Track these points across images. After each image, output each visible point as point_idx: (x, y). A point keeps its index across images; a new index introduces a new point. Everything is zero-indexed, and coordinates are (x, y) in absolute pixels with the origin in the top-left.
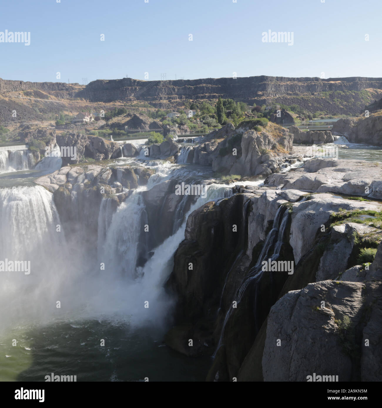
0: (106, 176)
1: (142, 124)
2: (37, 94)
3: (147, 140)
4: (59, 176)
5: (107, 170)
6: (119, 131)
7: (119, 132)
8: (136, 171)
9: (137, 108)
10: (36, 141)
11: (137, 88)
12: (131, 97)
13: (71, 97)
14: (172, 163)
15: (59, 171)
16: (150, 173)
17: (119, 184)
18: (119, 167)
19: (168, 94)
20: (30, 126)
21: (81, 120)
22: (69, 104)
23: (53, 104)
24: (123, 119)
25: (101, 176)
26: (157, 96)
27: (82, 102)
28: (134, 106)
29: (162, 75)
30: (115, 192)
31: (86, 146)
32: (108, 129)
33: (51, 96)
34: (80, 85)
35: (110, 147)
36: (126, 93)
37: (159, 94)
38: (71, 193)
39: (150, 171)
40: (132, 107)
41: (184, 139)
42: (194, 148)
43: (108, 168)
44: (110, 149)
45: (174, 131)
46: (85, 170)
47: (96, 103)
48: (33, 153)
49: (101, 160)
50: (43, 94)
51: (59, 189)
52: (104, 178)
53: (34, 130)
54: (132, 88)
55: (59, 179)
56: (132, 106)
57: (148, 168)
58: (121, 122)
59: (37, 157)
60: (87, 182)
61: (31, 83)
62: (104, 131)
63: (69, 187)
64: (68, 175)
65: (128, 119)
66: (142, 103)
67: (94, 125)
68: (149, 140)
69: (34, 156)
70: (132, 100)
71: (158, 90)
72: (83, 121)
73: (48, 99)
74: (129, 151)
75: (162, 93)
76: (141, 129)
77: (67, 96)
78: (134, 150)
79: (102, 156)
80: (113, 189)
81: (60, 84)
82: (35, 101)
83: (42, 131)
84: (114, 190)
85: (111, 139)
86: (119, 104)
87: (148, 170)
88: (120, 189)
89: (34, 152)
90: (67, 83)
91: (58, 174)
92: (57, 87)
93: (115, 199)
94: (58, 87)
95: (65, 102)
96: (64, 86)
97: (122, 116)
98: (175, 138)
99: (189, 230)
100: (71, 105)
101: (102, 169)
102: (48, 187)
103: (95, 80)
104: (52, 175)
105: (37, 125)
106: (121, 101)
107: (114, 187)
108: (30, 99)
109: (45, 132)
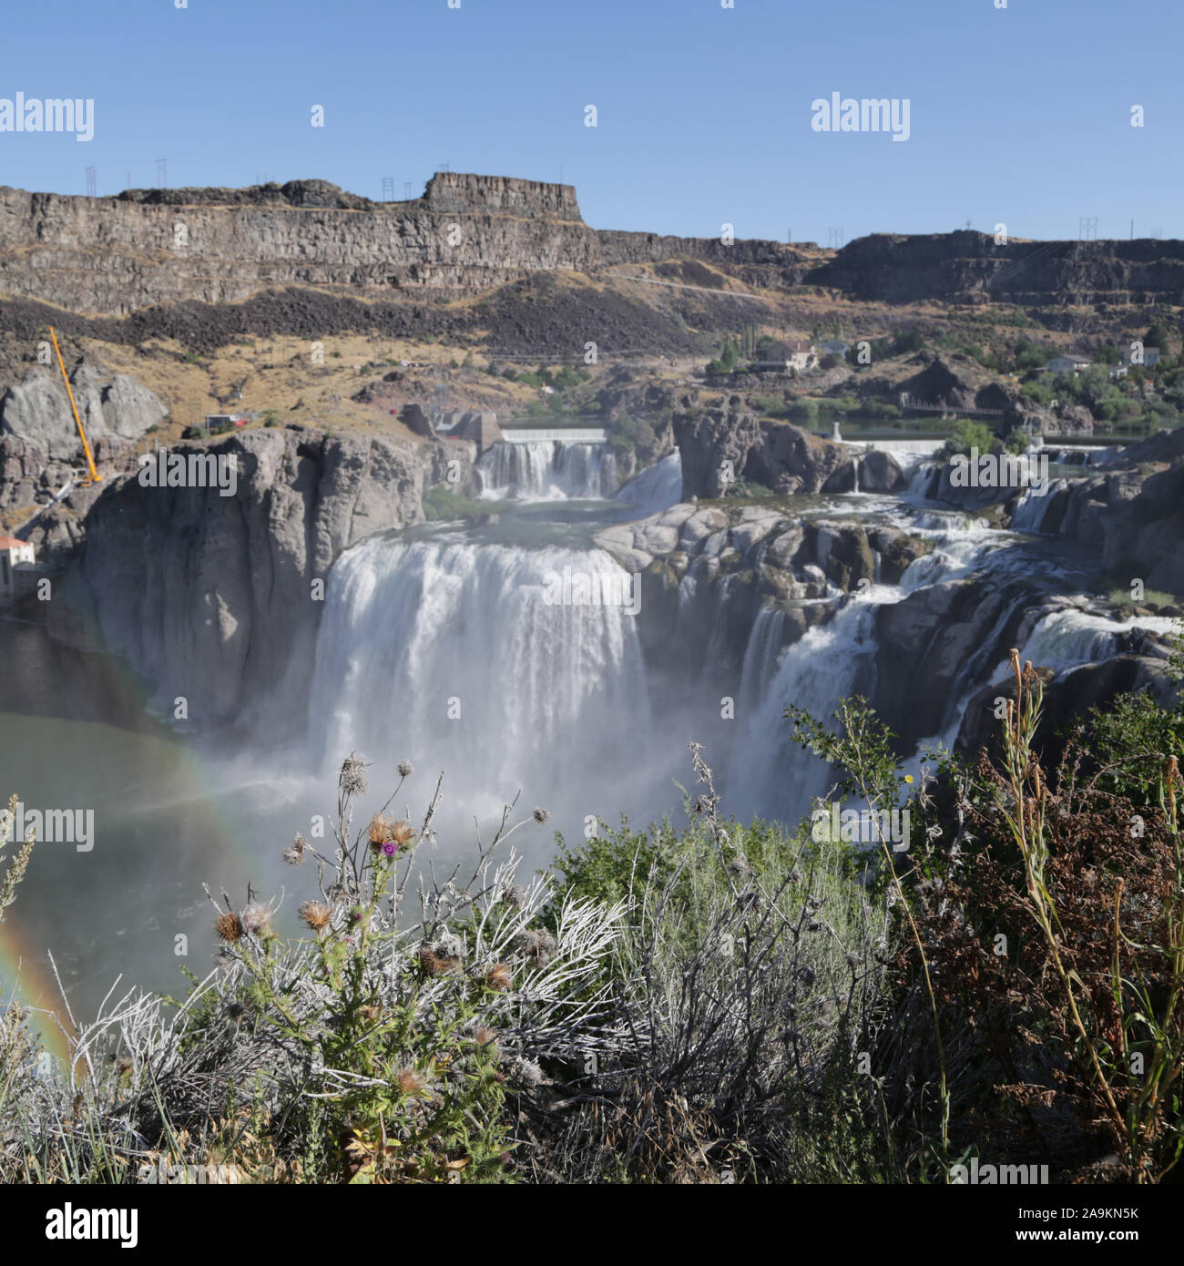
0: (785, 544)
1: (954, 389)
2: (693, 273)
3: (940, 444)
4: (659, 529)
5: (792, 527)
6: (879, 405)
7: (880, 409)
8: (875, 541)
9: (987, 326)
10: (631, 422)
11: (997, 264)
12: (973, 292)
13: (791, 285)
14: (992, 526)
15: (665, 514)
16: (914, 551)
17: (816, 571)
18: (825, 522)
19: (1096, 286)
20: (631, 374)
21: (780, 363)
22: (781, 305)
23: (734, 302)
24: (900, 370)
25: (771, 543)
26: (1061, 289)
27: (820, 300)
28: (981, 319)
29: (1085, 223)
30: (802, 595)
31: (752, 449)
32: (849, 398)
33: (732, 280)
34: (819, 250)
35: (823, 457)
36: (959, 276)
37: (1065, 285)
38: (680, 581)
39: (916, 546)
40: (972, 324)
41: (1058, 451)
42: (1070, 486)
43: (796, 521)
44: (821, 464)
45: (1036, 423)
46: (731, 519)
47: (861, 304)
48: (618, 455)
49: (791, 493)
50: (708, 271)
51: (651, 565)
52: (778, 550)
53: (637, 387)
54: (979, 264)
55: (657, 537)
56: (974, 320)
57: (916, 536)
58: (891, 379)
59: (627, 465)
60: (729, 557)
61: (680, 240)
62: (838, 402)
63: (680, 565)
64: (683, 530)
65: (917, 370)
66: (1007, 312)
67: (813, 382)
68: (947, 445)
69: (619, 461)
70: (976, 300)
71: (1064, 273)
72: (783, 368)
73: (721, 288)
74: (878, 473)
75: (1076, 282)
76: (948, 404)
77: (777, 280)
78: (894, 474)
79: (795, 483)
80: (797, 585)
81: (760, 244)
82: (684, 292)
83: (659, 390)
84: (800, 588)
85: (833, 432)
86: (934, 311)
87: (912, 540)
88: (819, 587)
89: (619, 451)
90: (783, 240)
91: (658, 524)
92: (751, 254)
93: (795, 617)
94: (755, 252)
95: (768, 297)
96: (772, 252)
97: (903, 358)
98: (1035, 444)
99: (965, 744)
100: (787, 307)
101: (779, 523)
102: (624, 558)
103: (866, 233)
104: (642, 523)
105: (653, 372)
106: (940, 303)
107: (801, 580)
108: (670, 287)
109: (669, 393)
